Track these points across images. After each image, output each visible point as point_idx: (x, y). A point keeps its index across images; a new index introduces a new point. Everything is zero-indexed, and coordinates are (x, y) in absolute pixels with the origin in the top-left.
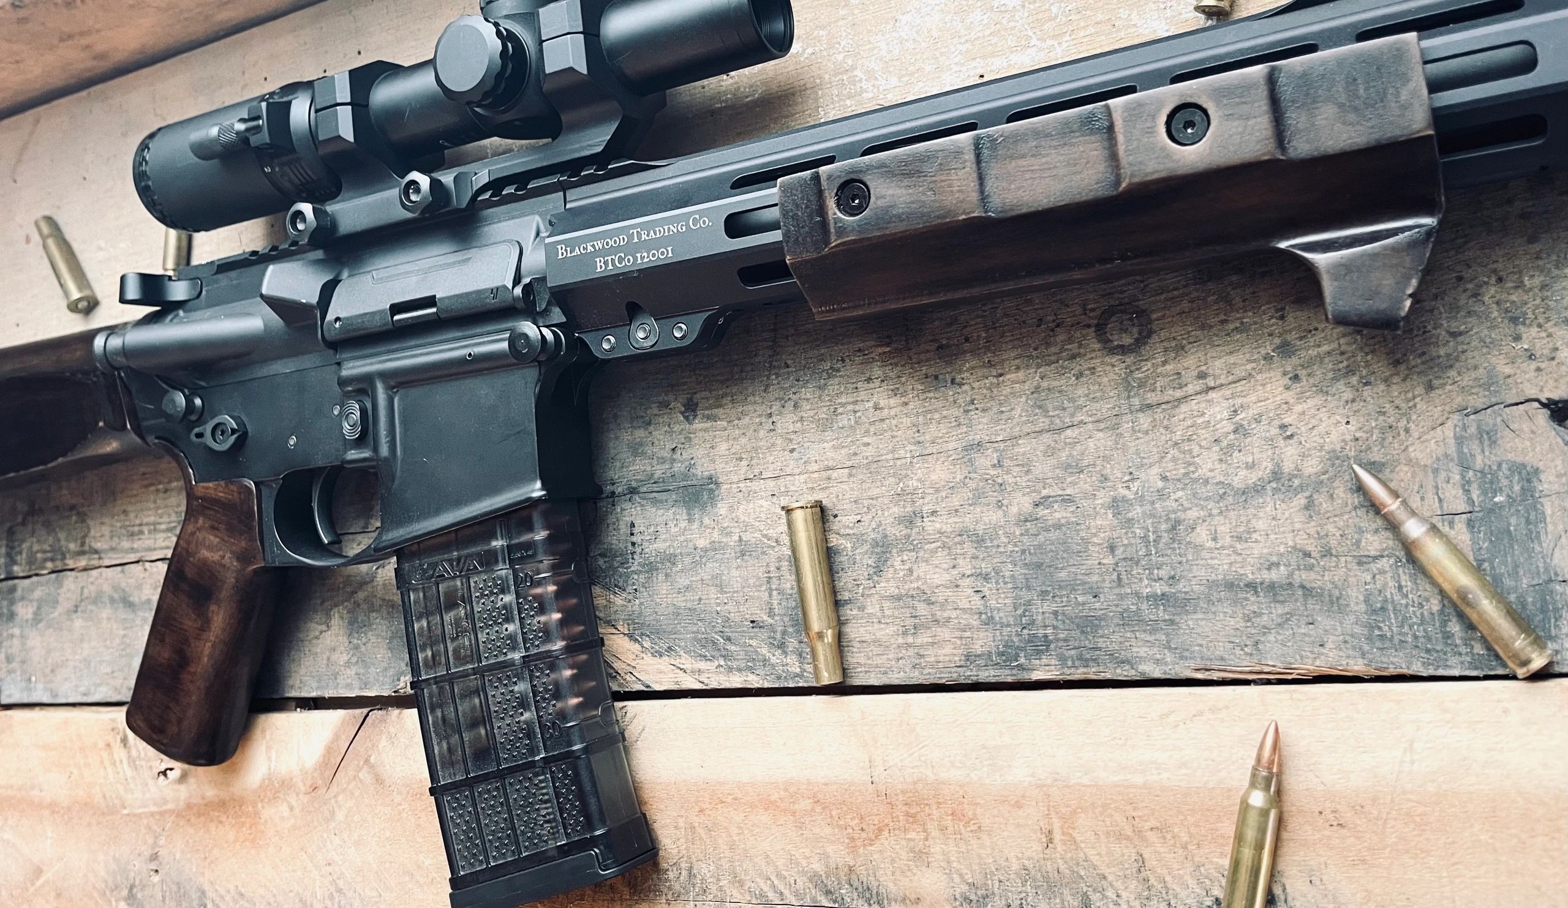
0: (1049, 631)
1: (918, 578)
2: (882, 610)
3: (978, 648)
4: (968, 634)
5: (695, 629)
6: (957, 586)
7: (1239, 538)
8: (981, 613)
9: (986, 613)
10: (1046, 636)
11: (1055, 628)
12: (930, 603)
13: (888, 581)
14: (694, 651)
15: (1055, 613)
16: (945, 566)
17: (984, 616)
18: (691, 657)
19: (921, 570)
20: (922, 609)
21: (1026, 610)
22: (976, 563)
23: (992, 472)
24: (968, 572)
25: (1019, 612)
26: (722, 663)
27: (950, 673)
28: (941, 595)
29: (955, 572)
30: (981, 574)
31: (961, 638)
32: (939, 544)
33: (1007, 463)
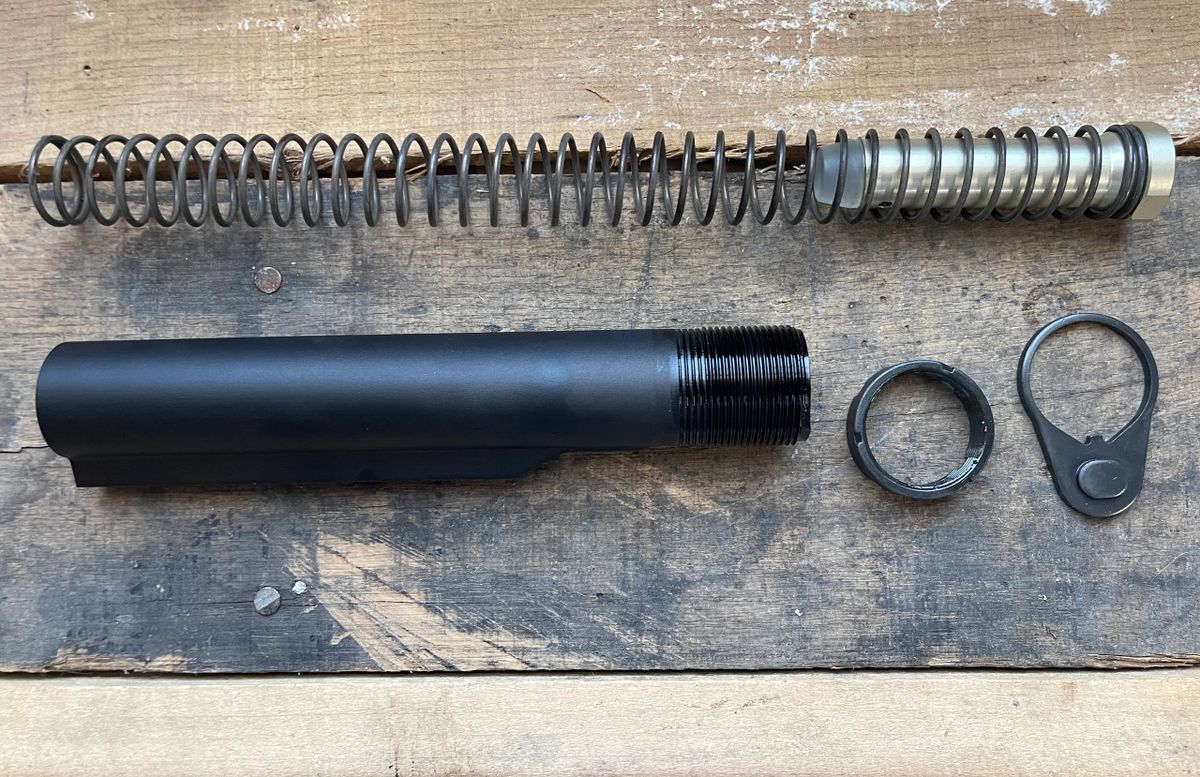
0: (952, 616)
1: (810, 555)
2: (764, 586)
3: (872, 632)
4: (862, 617)
5: (521, 600)
6: (854, 566)
7: (1151, 533)
8: (879, 596)
9: (884, 596)
10: (948, 622)
11: (958, 613)
12: (820, 581)
13: (773, 556)
14: (518, 627)
15: (960, 600)
16: (841, 543)
17: (882, 599)
18: (513, 633)
19: (814, 545)
20: (813, 589)
21: (928, 594)
22: (878, 542)
23: (901, 446)
24: (868, 552)
25: (921, 596)
26: (556, 641)
27: (839, 657)
28: (834, 575)
29: (853, 551)
30: (881, 554)
31: (855, 621)
32: (836, 519)
33: (920, 438)
